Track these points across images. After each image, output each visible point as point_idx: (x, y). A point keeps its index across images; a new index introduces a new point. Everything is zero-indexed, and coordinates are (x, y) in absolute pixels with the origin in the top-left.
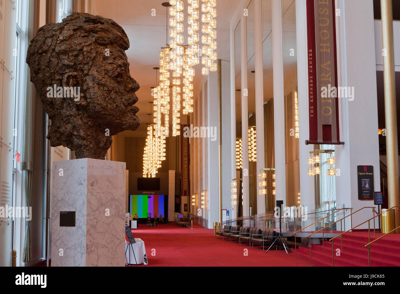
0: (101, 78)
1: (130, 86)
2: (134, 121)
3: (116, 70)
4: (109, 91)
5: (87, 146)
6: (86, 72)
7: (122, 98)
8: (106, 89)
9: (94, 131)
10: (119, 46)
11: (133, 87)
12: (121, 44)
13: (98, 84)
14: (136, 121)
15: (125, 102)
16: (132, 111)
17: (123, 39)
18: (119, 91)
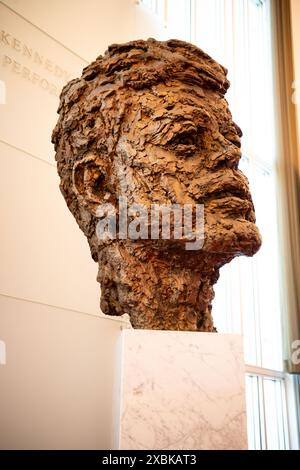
0: (135, 153)
1: (214, 156)
2: (224, 231)
3: (169, 129)
4: (156, 175)
5: (136, 304)
6: (110, 150)
7: (188, 185)
8: (147, 172)
9: (152, 269)
10: (184, 81)
11: (222, 158)
12: (187, 76)
13: (132, 167)
14: (232, 230)
15: (197, 190)
16: (224, 210)
17: (191, 65)
18: (177, 171)
